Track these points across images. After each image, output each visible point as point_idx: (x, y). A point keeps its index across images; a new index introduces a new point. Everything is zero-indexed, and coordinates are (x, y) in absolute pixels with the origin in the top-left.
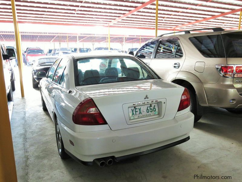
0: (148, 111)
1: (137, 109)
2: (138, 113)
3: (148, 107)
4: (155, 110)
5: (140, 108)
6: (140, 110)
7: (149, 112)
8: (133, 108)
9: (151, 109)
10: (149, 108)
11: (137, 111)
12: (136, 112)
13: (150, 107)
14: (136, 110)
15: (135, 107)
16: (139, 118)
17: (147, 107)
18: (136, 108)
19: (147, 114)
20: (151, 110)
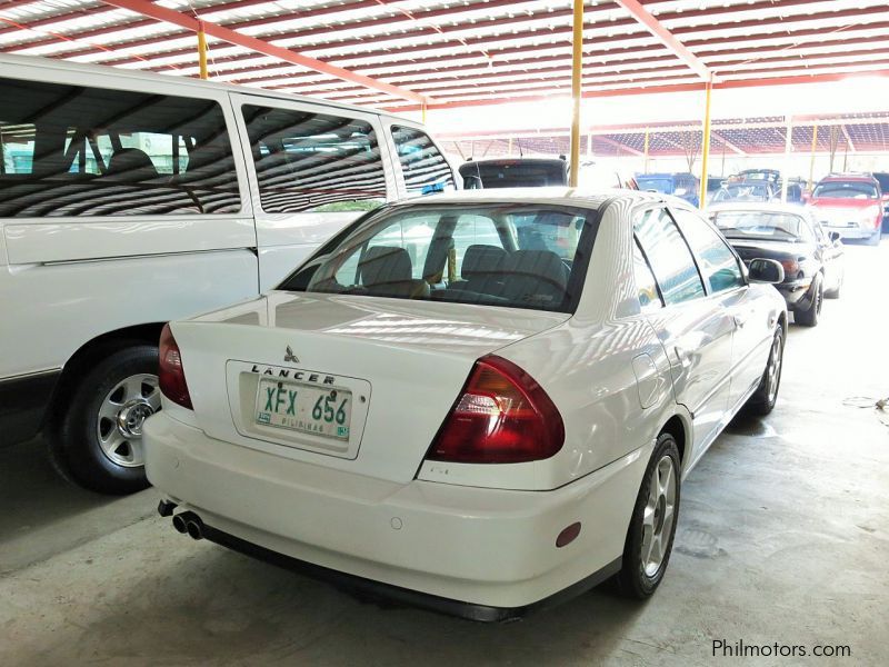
0: (317, 412)
1: (285, 392)
2: (284, 407)
3: (321, 398)
4: (341, 417)
5: (296, 393)
6: (293, 398)
7: (319, 417)
8: (276, 385)
9: (329, 409)
10: (322, 404)
11: (283, 401)
12: (279, 401)
13: (328, 398)
14: (282, 396)
15: (280, 385)
16: (286, 428)
17: (318, 397)
18: (285, 387)
19: (314, 422)
20: (329, 415)
